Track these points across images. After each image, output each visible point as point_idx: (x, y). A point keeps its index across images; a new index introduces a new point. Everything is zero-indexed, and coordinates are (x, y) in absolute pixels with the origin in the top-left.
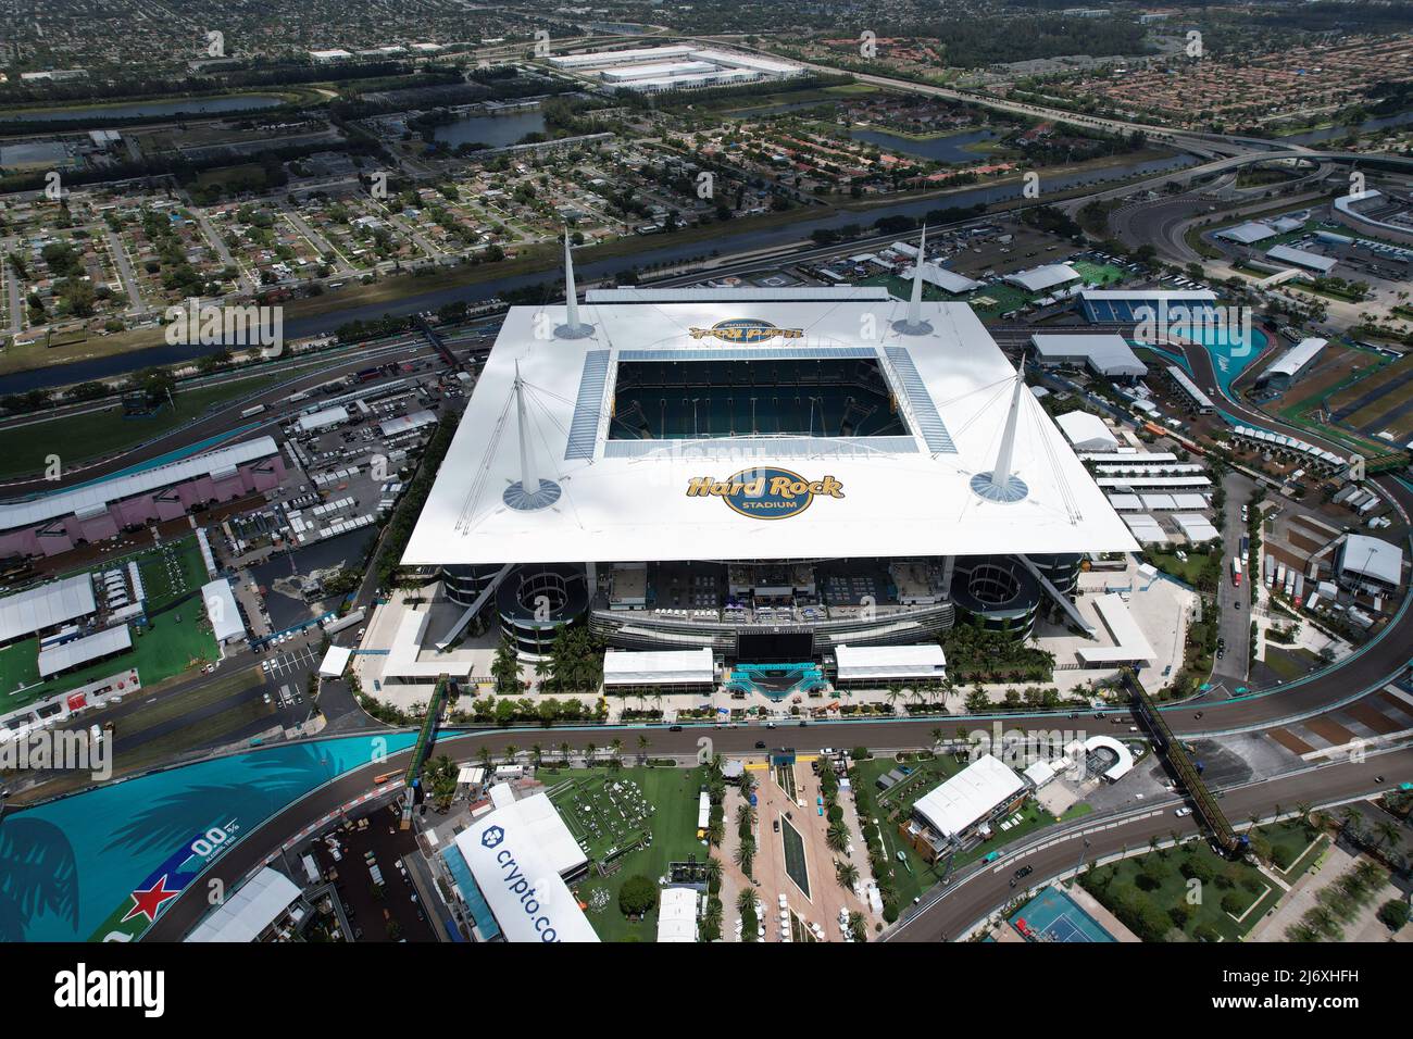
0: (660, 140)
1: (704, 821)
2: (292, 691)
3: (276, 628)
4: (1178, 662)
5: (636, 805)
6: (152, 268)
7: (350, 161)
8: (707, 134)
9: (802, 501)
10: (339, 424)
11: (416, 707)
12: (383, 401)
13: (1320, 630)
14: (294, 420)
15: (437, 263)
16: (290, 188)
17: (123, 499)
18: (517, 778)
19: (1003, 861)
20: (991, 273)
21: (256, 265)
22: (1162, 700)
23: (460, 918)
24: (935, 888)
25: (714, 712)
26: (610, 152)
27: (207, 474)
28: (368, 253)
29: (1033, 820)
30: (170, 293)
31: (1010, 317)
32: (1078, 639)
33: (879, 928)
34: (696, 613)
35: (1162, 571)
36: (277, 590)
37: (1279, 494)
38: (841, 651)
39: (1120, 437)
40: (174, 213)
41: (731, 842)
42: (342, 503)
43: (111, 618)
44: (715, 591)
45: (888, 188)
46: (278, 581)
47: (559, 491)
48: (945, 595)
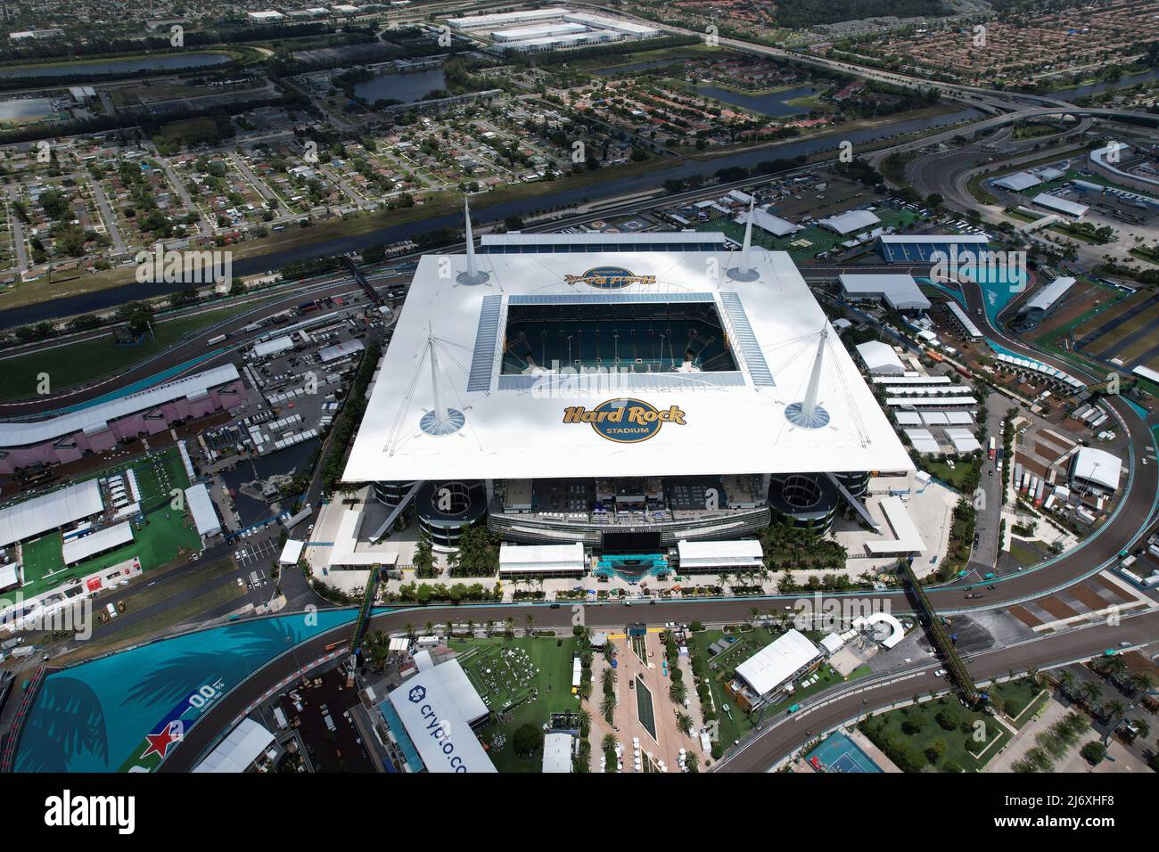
0: (540, 95)
1: (577, 681)
2: (259, 576)
3: (244, 524)
4: (942, 551)
5: (525, 667)
6: (129, 213)
7: (286, 115)
8: (579, 90)
9: (653, 427)
10: (286, 351)
11: (356, 589)
12: (320, 331)
13: (1054, 525)
14: (251, 347)
15: (360, 208)
16: (238, 139)
17: (119, 418)
18: (434, 646)
19: (801, 711)
20: (809, 217)
21: (213, 211)
22: (930, 583)
23: (394, 756)
24: (749, 733)
25: (583, 592)
26: (499, 107)
27: (185, 397)
28: (304, 199)
29: (827, 679)
30: (145, 235)
31: (823, 257)
32: (867, 533)
33: (708, 763)
34: (571, 516)
35: (935, 477)
36: (244, 492)
37: (1030, 411)
38: (682, 545)
39: (907, 362)
40: (144, 163)
41: (597, 696)
42: (291, 420)
43: (116, 516)
44: (585, 497)
45: (727, 141)
46: (244, 485)
47: (464, 419)
48: (763, 502)
